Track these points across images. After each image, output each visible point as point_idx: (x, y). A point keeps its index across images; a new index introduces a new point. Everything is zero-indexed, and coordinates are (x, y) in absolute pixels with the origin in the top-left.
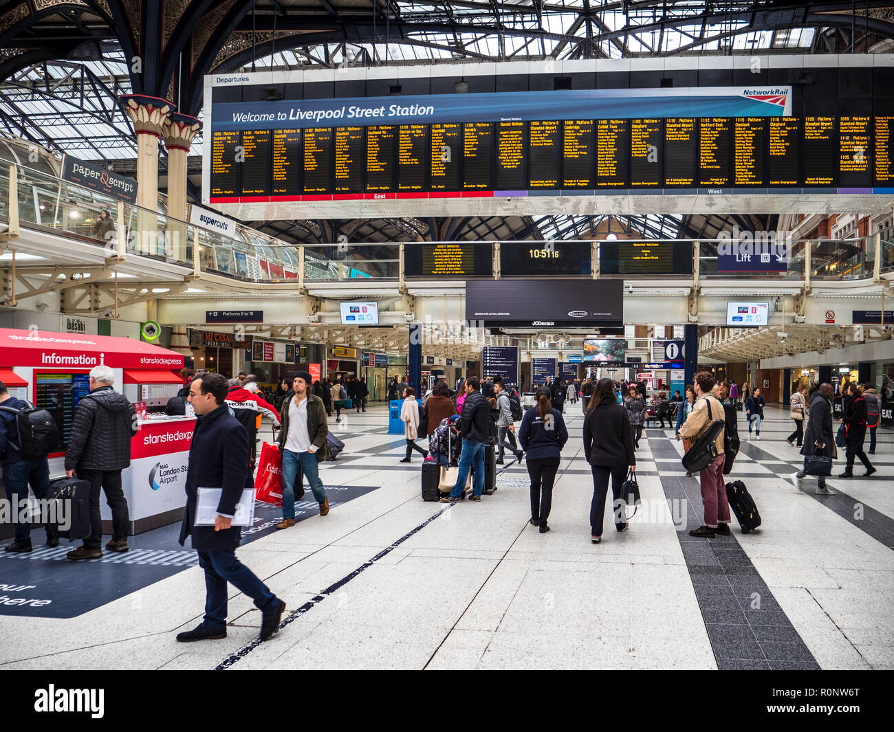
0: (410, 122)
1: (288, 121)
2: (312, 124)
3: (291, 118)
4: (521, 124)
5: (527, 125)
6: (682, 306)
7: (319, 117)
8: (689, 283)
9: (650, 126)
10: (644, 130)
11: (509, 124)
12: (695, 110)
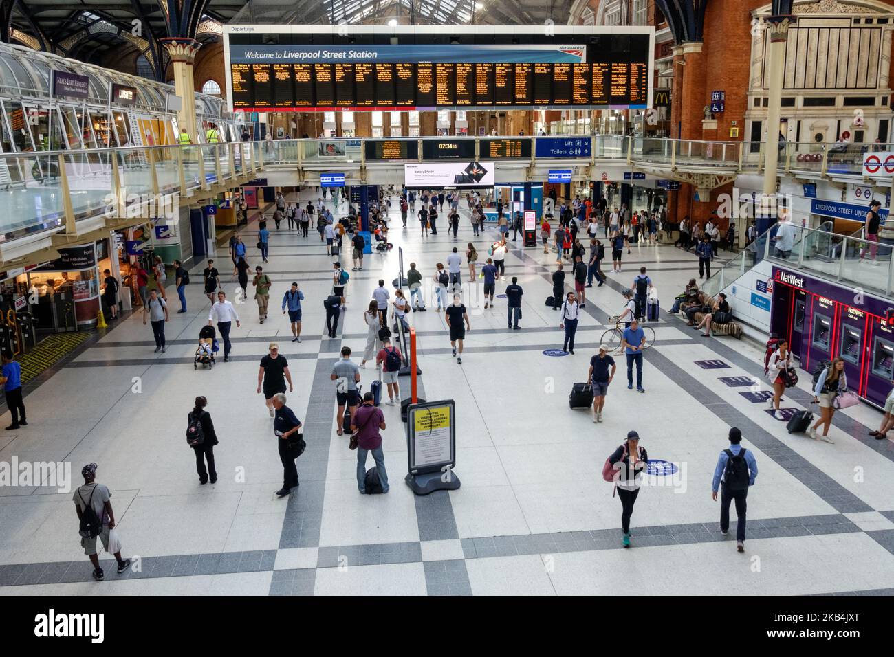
0: (362, 62)
1: (282, 59)
2: (300, 62)
3: (285, 57)
4: (431, 65)
5: (434, 66)
6: (524, 172)
7: (303, 57)
8: (529, 161)
9: (506, 68)
10: (503, 70)
11: (423, 65)
12: (531, 59)
